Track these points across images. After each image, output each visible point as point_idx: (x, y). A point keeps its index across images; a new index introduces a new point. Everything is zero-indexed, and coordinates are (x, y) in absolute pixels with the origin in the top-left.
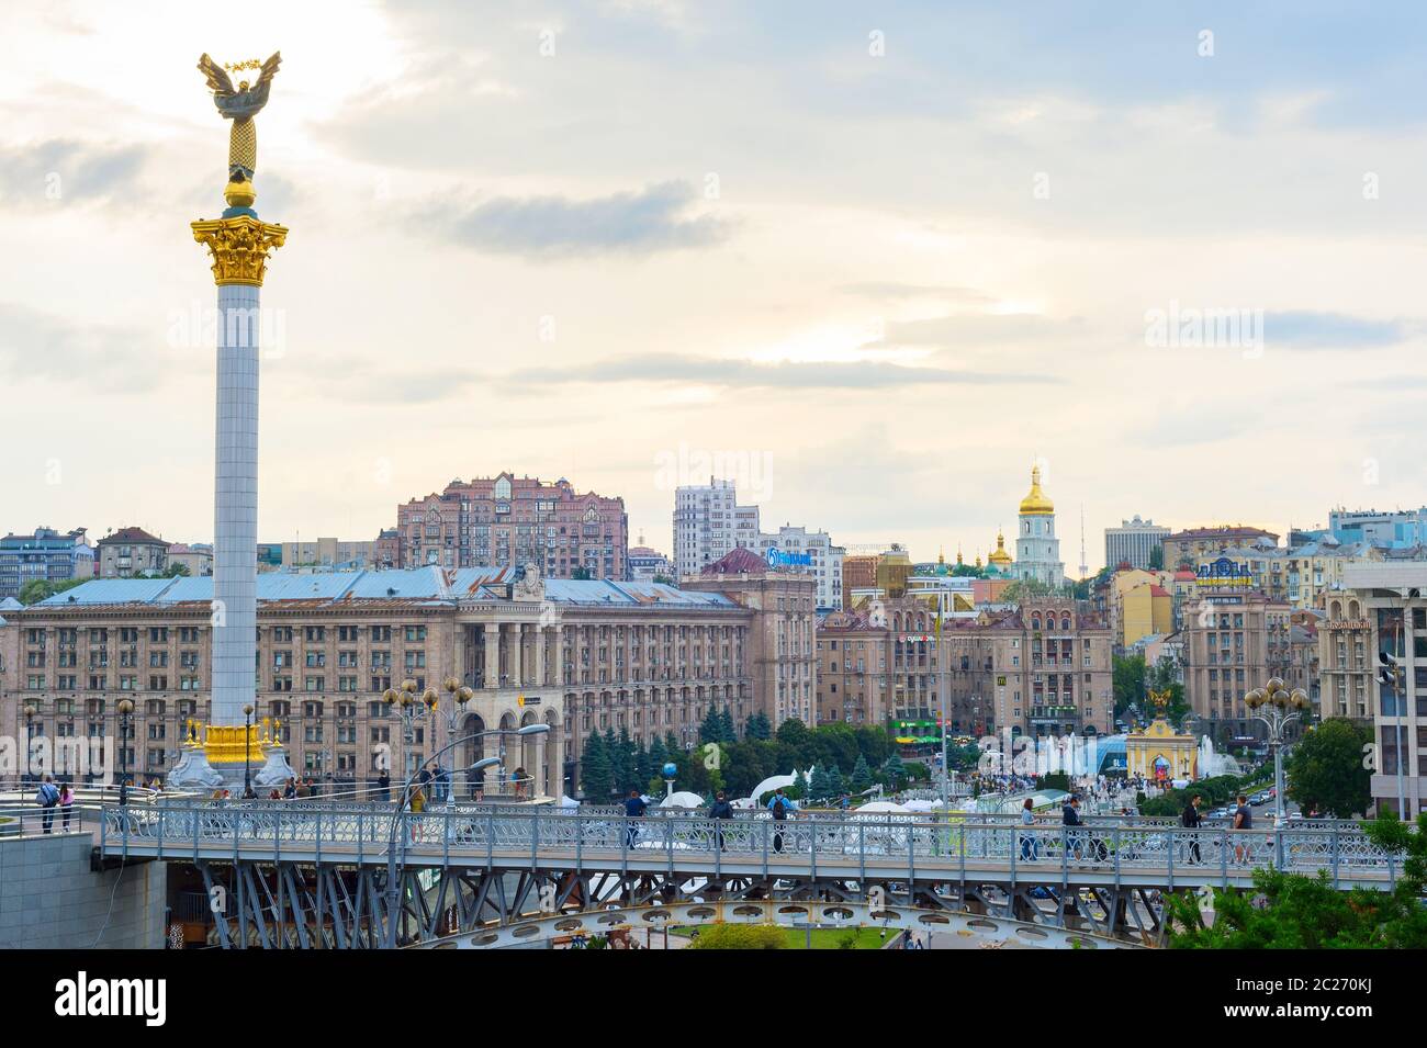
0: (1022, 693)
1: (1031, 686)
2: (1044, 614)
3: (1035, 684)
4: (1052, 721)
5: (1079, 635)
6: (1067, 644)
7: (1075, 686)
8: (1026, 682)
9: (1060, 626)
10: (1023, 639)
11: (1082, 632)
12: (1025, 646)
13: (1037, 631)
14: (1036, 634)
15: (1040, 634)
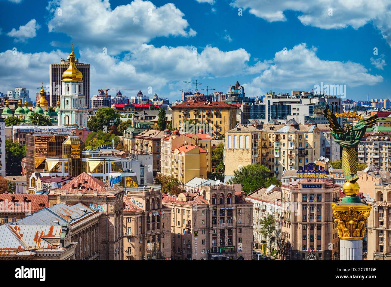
0: (206, 240)
1: (211, 236)
2: (218, 196)
3: (213, 235)
4: (223, 255)
5: (236, 206)
6: (230, 212)
7: (234, 235)
8: (208, 234)
9: (226, 202)
10: (207, 210)
11: (238, 205)
12: (208, 214)
13: (215, 205)
14: (214, 207)
15: (217, 207)
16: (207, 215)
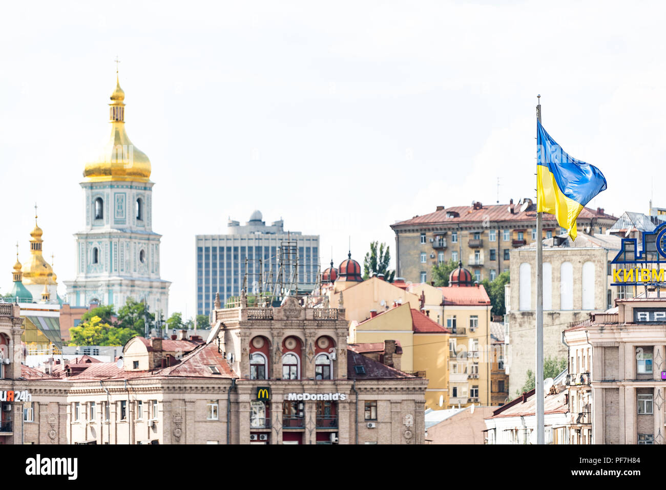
2: (276, 344)
5: (354, 391)
9: (311, 373)
10: (229, 400)
11: (362, 385)
12: (233, 417)
13: (261, 383)
14: (259, 389)
15: (269, 389)
16: (229, 422)
